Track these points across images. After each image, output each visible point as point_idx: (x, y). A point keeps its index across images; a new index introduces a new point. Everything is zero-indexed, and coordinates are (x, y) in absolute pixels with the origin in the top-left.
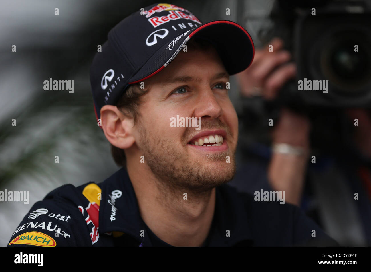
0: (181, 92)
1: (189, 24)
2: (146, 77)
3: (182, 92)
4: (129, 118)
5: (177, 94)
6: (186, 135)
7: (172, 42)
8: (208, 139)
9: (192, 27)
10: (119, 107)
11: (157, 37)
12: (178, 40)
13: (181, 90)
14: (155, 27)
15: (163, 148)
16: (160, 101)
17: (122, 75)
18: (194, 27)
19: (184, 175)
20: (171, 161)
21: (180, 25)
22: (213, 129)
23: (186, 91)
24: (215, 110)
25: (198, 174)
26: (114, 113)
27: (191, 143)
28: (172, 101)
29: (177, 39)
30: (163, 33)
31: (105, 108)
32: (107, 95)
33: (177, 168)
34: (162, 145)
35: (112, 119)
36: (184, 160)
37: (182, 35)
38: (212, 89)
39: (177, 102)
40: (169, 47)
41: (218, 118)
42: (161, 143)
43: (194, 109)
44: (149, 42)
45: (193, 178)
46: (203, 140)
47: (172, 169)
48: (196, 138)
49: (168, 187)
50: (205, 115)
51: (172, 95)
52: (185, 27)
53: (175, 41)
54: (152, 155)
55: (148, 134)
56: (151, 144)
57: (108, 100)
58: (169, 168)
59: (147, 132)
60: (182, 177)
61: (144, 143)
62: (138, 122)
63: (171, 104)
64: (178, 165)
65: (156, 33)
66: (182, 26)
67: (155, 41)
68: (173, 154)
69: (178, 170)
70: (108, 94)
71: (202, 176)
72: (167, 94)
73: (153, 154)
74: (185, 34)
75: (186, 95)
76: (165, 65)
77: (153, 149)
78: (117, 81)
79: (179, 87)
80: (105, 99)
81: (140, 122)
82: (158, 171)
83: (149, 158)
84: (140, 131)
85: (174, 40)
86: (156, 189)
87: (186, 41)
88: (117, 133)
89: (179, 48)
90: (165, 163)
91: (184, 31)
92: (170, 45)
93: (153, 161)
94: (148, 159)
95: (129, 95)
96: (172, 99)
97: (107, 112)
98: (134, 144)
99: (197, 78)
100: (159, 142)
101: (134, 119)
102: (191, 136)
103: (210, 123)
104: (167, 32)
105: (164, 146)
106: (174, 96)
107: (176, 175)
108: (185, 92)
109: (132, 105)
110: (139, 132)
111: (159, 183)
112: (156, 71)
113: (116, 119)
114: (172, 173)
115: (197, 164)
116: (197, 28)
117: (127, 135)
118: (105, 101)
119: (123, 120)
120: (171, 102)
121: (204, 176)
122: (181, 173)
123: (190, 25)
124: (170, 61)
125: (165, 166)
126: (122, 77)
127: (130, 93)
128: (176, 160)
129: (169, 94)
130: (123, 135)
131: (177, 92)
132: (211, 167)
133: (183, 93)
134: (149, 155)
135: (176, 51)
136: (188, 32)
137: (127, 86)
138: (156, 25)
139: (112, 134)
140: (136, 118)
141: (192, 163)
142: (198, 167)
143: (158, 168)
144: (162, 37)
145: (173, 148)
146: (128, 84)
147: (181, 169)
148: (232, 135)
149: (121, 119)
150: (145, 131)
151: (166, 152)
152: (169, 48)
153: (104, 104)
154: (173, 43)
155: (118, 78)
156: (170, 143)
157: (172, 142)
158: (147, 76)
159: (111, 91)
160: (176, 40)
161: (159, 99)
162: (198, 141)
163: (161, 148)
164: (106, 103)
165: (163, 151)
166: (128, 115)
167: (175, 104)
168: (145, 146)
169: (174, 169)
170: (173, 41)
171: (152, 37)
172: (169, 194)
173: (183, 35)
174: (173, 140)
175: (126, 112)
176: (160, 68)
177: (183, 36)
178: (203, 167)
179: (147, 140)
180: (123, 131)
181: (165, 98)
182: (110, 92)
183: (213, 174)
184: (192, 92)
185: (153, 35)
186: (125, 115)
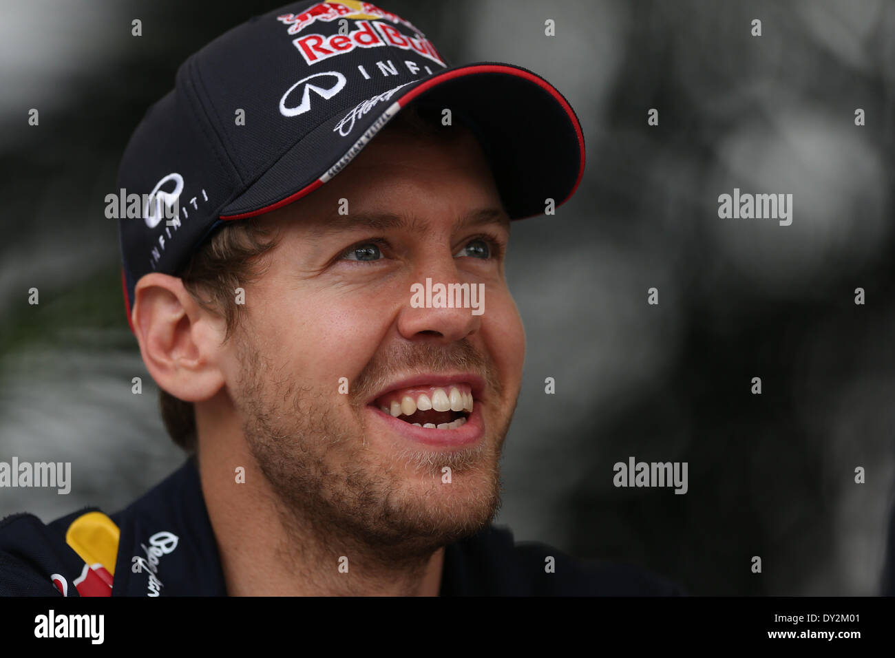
0: (365, 257)
1: (408, 63)
2: (270, 205)
3: (368, 258)
4: (215, 315)
5: (353, 261)
6: (367, 379)
7: (352, 113)
8: (430, 397)
9: (414, 73)
10: (189, 282)
11: (312, 93)
12: (369, 109)
13: (366, 250)
14: (310, 63)
15: (298, 409)
16: (305, 278)
17: (204, 192)
18: (422, 73)
19: (351, 496)
20: (319, 450)
21: (380, 65)
22: (446, 370)
23: (379, 255)
24: (457, 317)
25: (387, 502)
26: (173, 299)
27: (380, 403)
28: (337, 278)
29: (367, 106)
30: (329, 83)
31: (150, 280)
32: (158, 245)
33: (334, 473)
34: (298, 401)
35: (165, 315)
36: (353, 452)
37: (380, 98)
38: (454, 256)
39: (351, 283)
40: (341, 126)
41: (464, 340)
42: (294, 395)
43: (397, 306)
44: (289, 105)
45: (374, 511)
46: (416, 399)
47: (319, 474)
48: (395, 392)
49: (309, 524)
50: (428, 329)
51: (339, 263)
52: (394, 72)
53: (360, 111)
54: (267, 428)
55: (264, 365)
56: (269, 396)
57: (159, 259)
58: (312, 469)
59: (260, 359)
60: (345, 500)
61: (249, 392)
62: (238, 329)
63: (334, 287)
64: (337, 465)
65: (310, 82)
66: (387, 68)
67: (305, 106)
68: (325, 429)
69: (336, 478)
70: (162, 241)
71: (397, 510)
72: (324, 259)
73: (269, 423)
74: (390, 93)
75: (378, 267)
76: (324, 177)
77: (273, 410)
78: (190, 208)
79: (360, 241)
80: (152, 257)
81: (244, 330)
82: (282, 476)
83: (259, 437)
84: (240, 358)
85: (357, 107)
86: (276, 525)
87: (388, 116)
88: (179, 356)
89: (366, 134)
90: (302, 452)
91: (391, 82)
92: (343, 122)
93: (269, 444)
94: (256, 438)
95: (219, 252)
96: (338, 274)
97: (153, 292)
98: (223, 392)
99: (415, 219)
100: (289, 391)
101: (227, 320)
102: (381, 384)
103: (440, 353)
104: (342, 82)
105: (302, 405)
106: (344, 268)
107: (327, 494)
108: (376, 258)
109: (224, 281)
110: (238, 359)
111: (284, 509)
112: (298, 191)
113: (177, 316)
114: (319, 486)
115: (387, 473)
116: (432, 77)
117: (204, 365)
118: (152, 262)
119: (197, 319)
120: (335, 283)
121: (405, 512)
122: (341, 487)
123: (412, 67)
124: (338, 168)
125: (303, 463)
126: (204, 198)
127: (222, 247)
128: (331, 447)
129: (330, 260)
130: (193, 363)
131: (353, 257)
132: (427, 489)
133: (371, 260)
134: (260, 426)
135: (359, 142)
136: (399, 88)
137: (214, 226)
138: (313, 57)
139: (161, 358)
140: (232, 317)
141: (374, 467)
142: (387, 482)
143: (282, 468)
144: (327, 95)
145: (326, 414)
146: (219, 219)
147: (345, 475)
148: (500, 390)
149: (191, 317)
150: (255, 359)
151: (306, 422)
152: (340, 131)
153: (149, 270)
154: (354, 116)
155: (193, 200)
156: (318, 397)
157: (323, 394)
158: (273, 204)
159: (170, 236)
160: (361, 109)
161: (301, 271)
162: (400, 402)
163: (293, 410)
164: (154, 267)
165: (299, 419)
166: (212, 307)
167: (345, 288)
168: (250, 400)
169: (324, 473)
170: (355, 110)
171: (300, 91)
172: (312, 542)
173: (383, 97)
174: (329, 392)
175: (206, 297)
176: (311, 186)
177: (382, 100)
178: (405, 486)
179: (257, 384)
180: (194, 351)
181: (319, 268)
182: (166, 238)
183: (431, 509)
184: (398, 259)
185: (302, 87)
186: (202, 305)
